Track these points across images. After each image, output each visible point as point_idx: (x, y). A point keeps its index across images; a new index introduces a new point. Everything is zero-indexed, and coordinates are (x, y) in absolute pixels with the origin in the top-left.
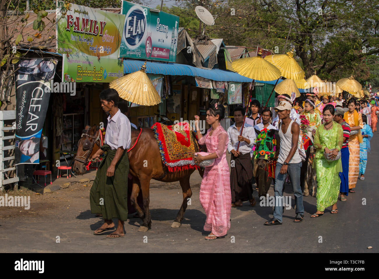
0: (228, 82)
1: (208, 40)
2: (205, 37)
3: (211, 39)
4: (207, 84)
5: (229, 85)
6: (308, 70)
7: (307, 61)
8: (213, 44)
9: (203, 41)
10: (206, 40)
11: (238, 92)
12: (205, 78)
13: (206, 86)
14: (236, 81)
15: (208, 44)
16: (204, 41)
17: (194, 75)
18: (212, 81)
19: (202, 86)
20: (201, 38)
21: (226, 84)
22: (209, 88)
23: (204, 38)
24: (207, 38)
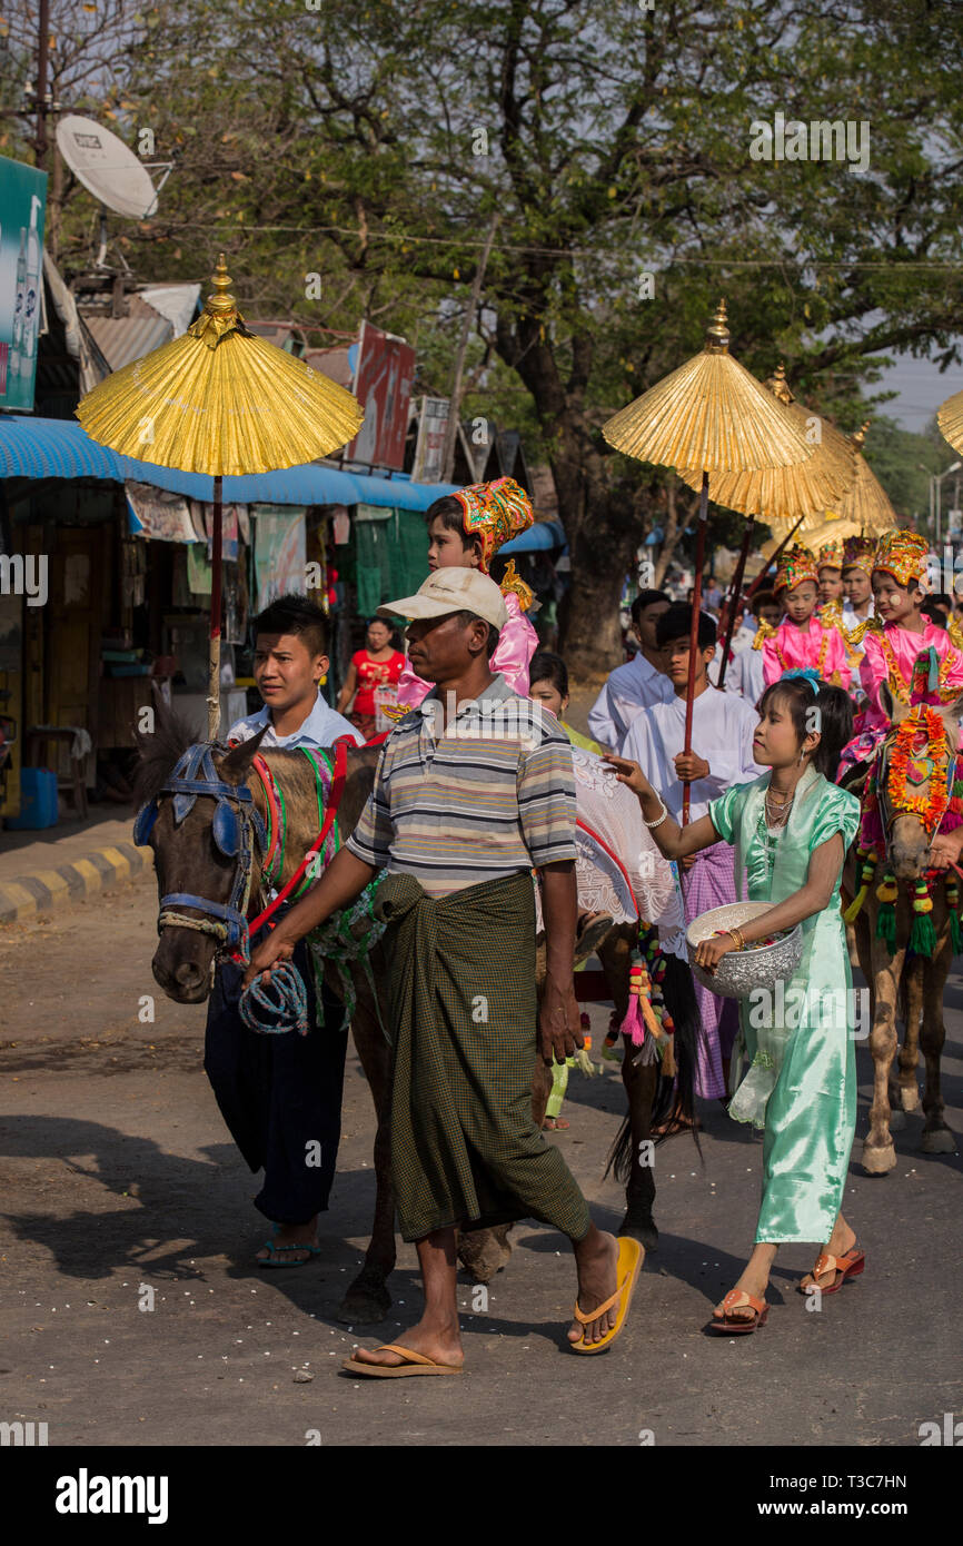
0: (250, 508)
1: (128, 291)
2: (113, 278)
3: (142, 290)
4: (171, 519)
5: (253, 522)
6: (564, 437)
7: (554, 388)
8: (150, 311)
9: (97, 297)
10: (118, 290)
11: (290, 556)
12: (162, 491)
13: (167, 528)
14: (282, 501)
15: (127, 315)
16: (106, 297)
17: (121, 474)
18: (189, 500)
19: (151, 529)
20: (93, 284)
21: (243, 516)
22: (178, 537)
23: (108, 286)
24: (121, 283)
